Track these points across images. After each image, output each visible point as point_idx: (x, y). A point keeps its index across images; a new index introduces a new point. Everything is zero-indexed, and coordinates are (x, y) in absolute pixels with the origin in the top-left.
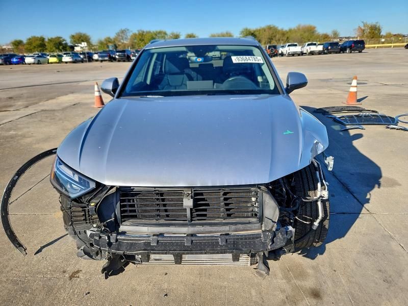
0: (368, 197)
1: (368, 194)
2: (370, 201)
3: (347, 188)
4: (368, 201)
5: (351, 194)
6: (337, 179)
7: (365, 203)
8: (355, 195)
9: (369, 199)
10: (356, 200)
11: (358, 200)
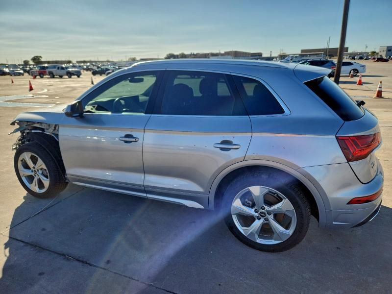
0: (8, 250)
1: (8, 254)
2: (4, 246)
3: (36, 246)
4: (7, 245)
5: (27, 243)
6: (55, 253)
7: (9, 241)
8: (22, 244)
9: (5, 248)
10: (19, 239)
11: (17, 240)
